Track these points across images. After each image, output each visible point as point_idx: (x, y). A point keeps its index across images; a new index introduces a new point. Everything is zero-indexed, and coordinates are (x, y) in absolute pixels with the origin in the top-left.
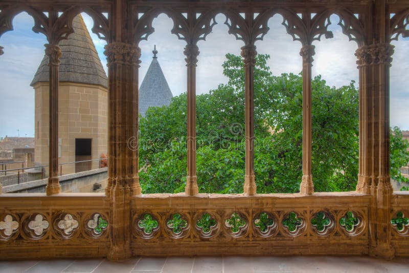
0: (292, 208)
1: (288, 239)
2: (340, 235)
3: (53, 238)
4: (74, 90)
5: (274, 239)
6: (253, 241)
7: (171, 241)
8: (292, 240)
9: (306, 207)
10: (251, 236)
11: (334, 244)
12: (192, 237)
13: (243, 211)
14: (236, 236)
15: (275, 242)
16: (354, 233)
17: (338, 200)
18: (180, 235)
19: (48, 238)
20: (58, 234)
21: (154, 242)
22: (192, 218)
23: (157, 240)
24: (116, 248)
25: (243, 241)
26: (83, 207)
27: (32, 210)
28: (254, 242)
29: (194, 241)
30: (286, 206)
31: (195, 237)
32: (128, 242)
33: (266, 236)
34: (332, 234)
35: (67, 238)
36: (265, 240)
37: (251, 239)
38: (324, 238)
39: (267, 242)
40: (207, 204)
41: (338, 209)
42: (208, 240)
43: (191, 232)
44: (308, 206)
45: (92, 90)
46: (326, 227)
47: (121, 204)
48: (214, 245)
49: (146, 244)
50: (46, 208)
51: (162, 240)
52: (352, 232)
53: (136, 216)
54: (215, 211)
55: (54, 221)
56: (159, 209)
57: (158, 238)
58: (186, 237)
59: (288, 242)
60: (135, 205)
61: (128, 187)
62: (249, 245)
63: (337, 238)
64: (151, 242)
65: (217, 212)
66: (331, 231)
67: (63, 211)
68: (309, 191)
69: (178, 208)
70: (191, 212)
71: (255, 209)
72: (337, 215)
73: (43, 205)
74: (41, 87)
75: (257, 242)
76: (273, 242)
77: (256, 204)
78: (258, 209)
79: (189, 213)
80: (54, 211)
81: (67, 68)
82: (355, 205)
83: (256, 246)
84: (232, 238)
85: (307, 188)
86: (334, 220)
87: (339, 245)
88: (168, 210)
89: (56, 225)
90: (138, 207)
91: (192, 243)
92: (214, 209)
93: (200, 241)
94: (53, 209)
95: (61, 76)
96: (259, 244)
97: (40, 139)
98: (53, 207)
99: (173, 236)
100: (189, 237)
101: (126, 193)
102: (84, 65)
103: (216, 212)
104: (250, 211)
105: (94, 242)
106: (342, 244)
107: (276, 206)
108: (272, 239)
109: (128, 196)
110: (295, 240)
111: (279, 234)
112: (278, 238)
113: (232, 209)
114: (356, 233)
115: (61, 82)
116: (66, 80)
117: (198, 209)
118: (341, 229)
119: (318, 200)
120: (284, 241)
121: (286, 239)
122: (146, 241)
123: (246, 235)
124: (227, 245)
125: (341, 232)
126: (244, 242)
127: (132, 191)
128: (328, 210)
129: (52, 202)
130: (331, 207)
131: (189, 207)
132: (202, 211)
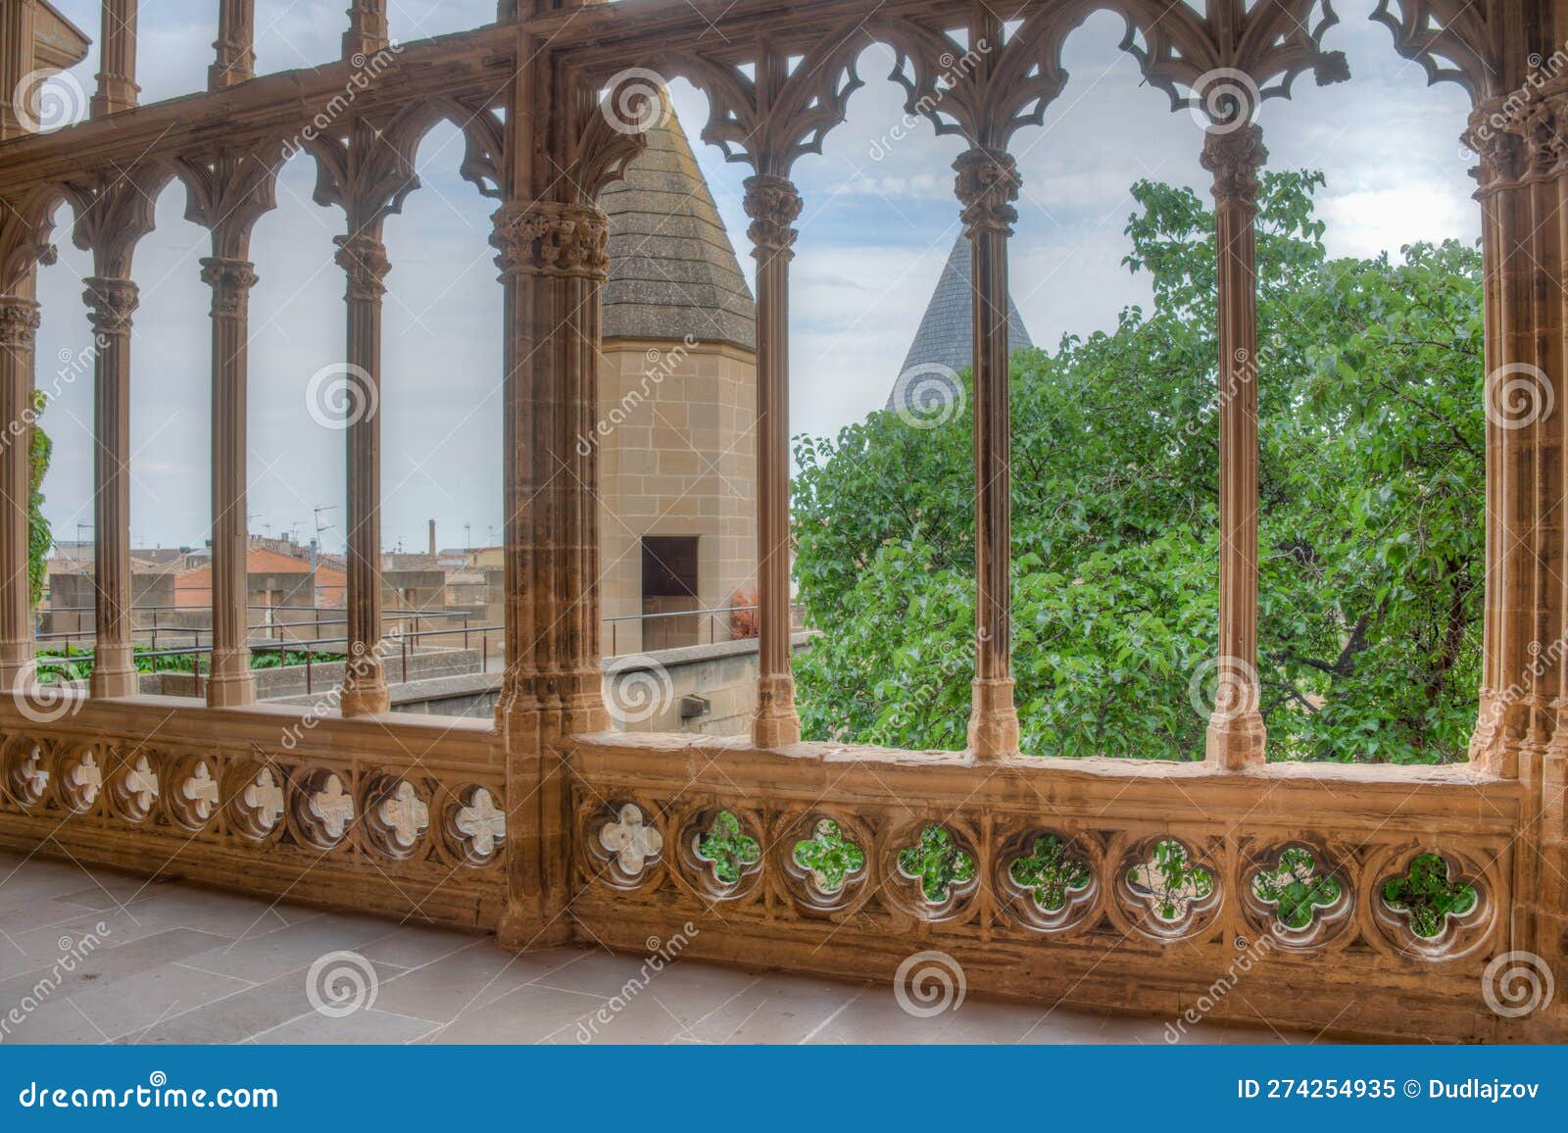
0: (1160, 820)
1: (1138, 947)
2: (1374, 953)
3: (363, 851)
5: (1082, 941)
6: (993, 940)
7: (697, 905)
8: (1157, 955)
9: (1223, 823)
10: (986, 921)
11: (1340, 989)
12: (769, 902)
13: (958, 822)
14: (932, 914)
15: (1084, 954)
16: (1445, 948)
17: (1366, 800)
18: (730, 891)
19: (351, 850)
20: (378, 842)
21: (645, 904)
22: (769, 833)
23: (655, 897)
24: (515, 908)
25: (956, 936)
27: (315, 758)
28: (998, 946)
29: (777, 918)
30: (1134, 811)
31: (778, 902)
32: (556, 892)
33: (1050, 928)
34: (1336, 947)
35: (400, 855)
36: (1043, 941)
37: (986, 934)
38: (1299, 960)
39: (1049, 952)
40: (819, 783)
41: (1367, 839)
42: (824, 918)
43: (765, 882)
44: (1231, 819)
46: (1318, 913)
47: (529, 761)
48: (847, 940)
49: (618, 907)
51: (672, 902)
52: (1435, 945)
53: (586, 807)
54: (851, 811)
55: (364, 799)
56: (659, 789)
57: (657, 890)
58: (749, 900)
59: (1135, 958)
60: (582, 771)
61: (555, 702)
62: (977, 955)
63: (1359, 962)
64: (634, 903)
65: (861, 819)
66: (1332, 931)
67: (385, 770)
68: (1230, 755)
69: (719, 789)
70: (764, 807)
71: (1005, 814)
72: (1362, 866)
75: (1010, 947)
76: (1076, 954)
77: (1008, 797)
78: (1016, 818)
79: (759, 812)
80: (362, 768)
82: (1447, 824)
83: (1003, 964)
84: (917, 923)
85: (1226, 741)
86: (1350, 884)
87: (1363, 993)
88: (688, 797)
89: (375, 812)
90: (592, 777)
91: (770, 923)
92: (847, 804)
93: (798, 920)
94: (360, 761)
96: (1019, 956)
98: (360, 756)
99: (708, 892)
100: (761, 900)
101: (545, 723)
103: (856, 817)
104: (987, 822)
105: (470, 879)
106: (1376, 989)
107: (1091, 810)
108: (1072, 941)
109: (553, 734)
110: (1169, 955)
111: (1105, 925)
112: (1096, 941)
113: (914, 808)
114: (1453, 949)
117: (789, 801)
118: (1379, 927)
119: (1268, 795)
120: (1124, 957)
121: (1129, 946)
122: (620, 898)
123: (970, 913)
124: (892, 947)
125: (1375, 940)
126: (960, 942)
127: (568, 717)
128: (1322, 842)
130: (1333, 831)
131: (757, 791)
132: (803, 806)
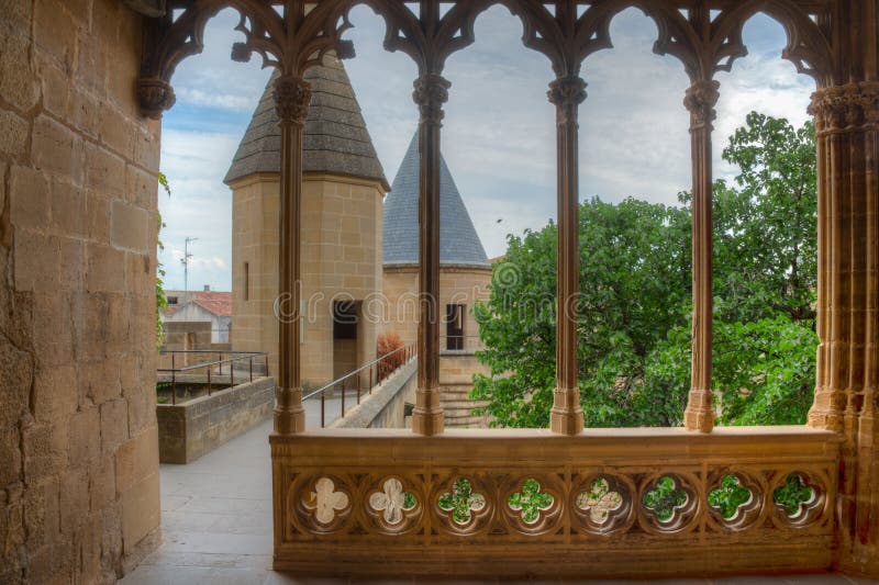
3: (708, 529)
4: (332, 190)
19: (697, 530)
26: (775, 458)
27: (664, 465)
35: (733, 528)
45: (364, 191)
50: (695, 461)
73: (694, 455)
74: (260, 184)
80: (711, 470)
81: (317, 141)
94: (711, 465)
95: (306, 160)
97: (254, 300)
98: (711, 460)
102: (349, 136)
105: (795, 536)
115: (307, 172)
116: (320, 169)
129: (711, 448)
